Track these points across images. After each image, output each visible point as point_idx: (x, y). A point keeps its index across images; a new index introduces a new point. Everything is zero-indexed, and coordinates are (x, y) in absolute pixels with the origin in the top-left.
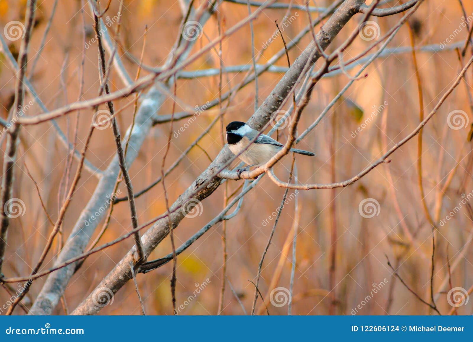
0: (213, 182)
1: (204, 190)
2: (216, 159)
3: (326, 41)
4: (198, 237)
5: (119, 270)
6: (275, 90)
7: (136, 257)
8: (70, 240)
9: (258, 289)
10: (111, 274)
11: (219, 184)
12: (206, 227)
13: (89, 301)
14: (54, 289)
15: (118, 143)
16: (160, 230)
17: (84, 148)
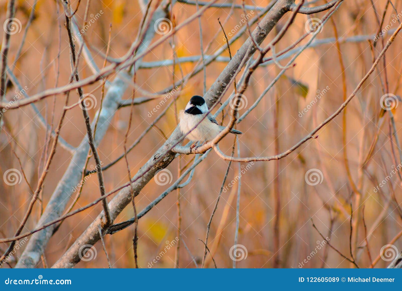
0: (169, 156)
1: (161, 163)
2: (171, 137)
3: (262, 36)
4: (156, 203)
5: (90, 231)
6: (219, 77)
7: (105, 221)
8: (49, 206)
9: (208, 246)
10: (83, 235)
11: (174, 158)
12: (163, 194)
13: (65, 259)
14: (35, 249)
15: (88, 124)
16: (124, 198)
17: (58, 128)
